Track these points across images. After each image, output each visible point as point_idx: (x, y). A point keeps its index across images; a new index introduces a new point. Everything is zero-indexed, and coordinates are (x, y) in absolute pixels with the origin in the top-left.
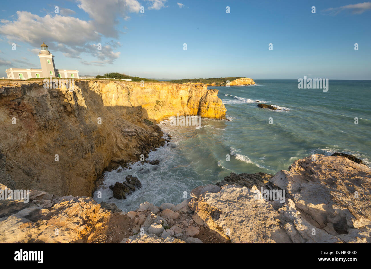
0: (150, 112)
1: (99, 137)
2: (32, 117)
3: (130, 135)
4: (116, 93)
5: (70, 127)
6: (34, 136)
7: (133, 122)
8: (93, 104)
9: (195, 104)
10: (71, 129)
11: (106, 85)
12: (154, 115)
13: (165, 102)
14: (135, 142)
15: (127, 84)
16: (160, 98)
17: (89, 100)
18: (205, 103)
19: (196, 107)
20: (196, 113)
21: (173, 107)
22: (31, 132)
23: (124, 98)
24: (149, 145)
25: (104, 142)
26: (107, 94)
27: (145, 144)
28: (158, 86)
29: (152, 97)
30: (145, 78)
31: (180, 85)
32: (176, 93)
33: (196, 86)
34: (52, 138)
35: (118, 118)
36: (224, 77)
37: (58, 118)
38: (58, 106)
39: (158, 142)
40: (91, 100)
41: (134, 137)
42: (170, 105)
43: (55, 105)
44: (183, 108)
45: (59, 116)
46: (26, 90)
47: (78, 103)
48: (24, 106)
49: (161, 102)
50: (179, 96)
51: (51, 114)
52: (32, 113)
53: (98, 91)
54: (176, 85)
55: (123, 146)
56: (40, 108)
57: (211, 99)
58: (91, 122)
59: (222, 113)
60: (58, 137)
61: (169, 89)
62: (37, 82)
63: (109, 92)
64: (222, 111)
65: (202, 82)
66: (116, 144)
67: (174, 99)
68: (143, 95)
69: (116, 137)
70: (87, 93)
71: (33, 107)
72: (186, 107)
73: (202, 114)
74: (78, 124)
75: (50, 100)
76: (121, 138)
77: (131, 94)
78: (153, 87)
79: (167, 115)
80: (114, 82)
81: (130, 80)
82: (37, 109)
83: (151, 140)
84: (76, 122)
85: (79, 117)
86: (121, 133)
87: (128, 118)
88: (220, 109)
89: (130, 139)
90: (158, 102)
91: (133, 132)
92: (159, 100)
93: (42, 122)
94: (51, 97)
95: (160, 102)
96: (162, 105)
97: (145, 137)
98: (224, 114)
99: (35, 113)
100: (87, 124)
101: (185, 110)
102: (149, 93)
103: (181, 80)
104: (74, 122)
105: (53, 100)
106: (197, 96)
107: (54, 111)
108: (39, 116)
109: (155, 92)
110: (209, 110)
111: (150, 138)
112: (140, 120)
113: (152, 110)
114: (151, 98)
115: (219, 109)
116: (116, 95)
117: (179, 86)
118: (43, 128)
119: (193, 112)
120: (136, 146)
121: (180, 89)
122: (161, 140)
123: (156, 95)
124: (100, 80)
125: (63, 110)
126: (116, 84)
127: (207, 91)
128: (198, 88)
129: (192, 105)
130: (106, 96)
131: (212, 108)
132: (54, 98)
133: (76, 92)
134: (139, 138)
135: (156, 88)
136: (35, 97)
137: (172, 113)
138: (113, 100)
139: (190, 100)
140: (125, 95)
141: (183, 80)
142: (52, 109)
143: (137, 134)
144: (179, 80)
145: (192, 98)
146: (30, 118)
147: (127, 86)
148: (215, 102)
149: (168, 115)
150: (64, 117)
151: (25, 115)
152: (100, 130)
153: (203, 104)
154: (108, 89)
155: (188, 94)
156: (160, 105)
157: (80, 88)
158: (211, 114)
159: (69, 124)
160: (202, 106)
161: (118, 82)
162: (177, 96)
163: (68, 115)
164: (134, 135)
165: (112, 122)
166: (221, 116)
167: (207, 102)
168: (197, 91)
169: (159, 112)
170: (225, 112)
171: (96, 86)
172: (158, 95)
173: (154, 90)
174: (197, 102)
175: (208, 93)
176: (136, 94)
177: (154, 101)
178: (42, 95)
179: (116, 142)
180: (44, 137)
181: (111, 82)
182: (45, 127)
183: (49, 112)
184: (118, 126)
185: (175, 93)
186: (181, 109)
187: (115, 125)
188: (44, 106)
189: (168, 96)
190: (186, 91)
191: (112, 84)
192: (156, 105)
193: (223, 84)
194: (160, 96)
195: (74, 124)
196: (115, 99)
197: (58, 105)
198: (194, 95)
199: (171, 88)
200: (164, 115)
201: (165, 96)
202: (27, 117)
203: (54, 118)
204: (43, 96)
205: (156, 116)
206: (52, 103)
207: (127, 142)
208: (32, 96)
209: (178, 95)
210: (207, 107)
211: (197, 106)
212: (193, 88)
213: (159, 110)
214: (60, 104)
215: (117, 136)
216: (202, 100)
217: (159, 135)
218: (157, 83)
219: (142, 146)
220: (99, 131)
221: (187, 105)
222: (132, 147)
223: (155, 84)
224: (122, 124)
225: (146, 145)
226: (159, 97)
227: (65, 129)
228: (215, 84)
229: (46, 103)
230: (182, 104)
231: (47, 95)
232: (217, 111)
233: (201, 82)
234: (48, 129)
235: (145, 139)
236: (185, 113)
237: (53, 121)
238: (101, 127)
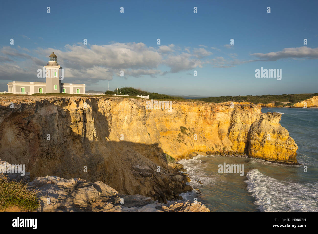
0: (171, 143)
1: (104, 174)
2: (38, 139)
3: (142, 175)
4: (129, 114)
5: (73, 156)
6: (35, 164)
7: (148, 156)
8: (101, 127)
9: (241, 136)
10: (73, 159)
11: (119, 103)
12: (177, 148)
13: (193, 129)
14: (150, 186)
15: (144, 102)
16: (187, 123)
17: (97, 122)
18: (259, 135)
19: (243, 139)
20: (243, 150)
21: (205, 137)
22: (34, 158)
23: (139, 122)
24: (168, 193)
25: (110, 182)
26: (119, 115)
27: (163, 192)
28: (185, 106)
29: (175, 121)
30: (166, 95)
31: (217, 106)
32: (211, 116)
33: (242, 107)
34: (51, 169)
35: (128, 149)
36: (290, 94)
37: (62, 143)
38: (64, 128)
39: (182, 190)
40: (100, 123)
41: (148, 178)
42: (201, 134)
43: (62, 126)
44: (222, 140)
45: (64, 141)
46: (38, 107)
47: (86, 125)
48: (32, 125)
49: (187, 130)
50: (216, 122)
51: (56, 138)
52: (38, 135)
53: (108, 110)
54: (211, 104)
55: (132, 190)
56: (47, 130)
57: (268, 127)
58: (97, 151)
59: (290, 153)
60: (59, 168)
61: (200, 110)
62: (48, 98)
63: (121, 113)
64: (290, 149)
65: (252, 101)
66: (124, 187)
67: (208, 125)
68: (163, 117)
69: (124, 177)
70: (96, 113)
71: (41, 128)
72: (225, 139)
73: (253, 151)
74: (82, 153)
75: (58, 120)
76: (131, 179)
77: (148, 116)
78: (177, 107)
79: (195, 149)
80: (128, 100)
81: (147, 97)
82: (44, 130)
83: (172, 186)
84: (80, 150)
85: (85, 143)
86: (132, 170)
87: (142, 149)
88: (286, 145)
89: (143, 181)
90: (183, 129)
91: (147, 171)
92: (185, 126)
93: (46, 147)
94: (59, 117)
95: (186, 128)
96: (189, 133)
97: (164, 180)
98: (294, 154)
99: (41, 135)
100: (92, 154)
101: (224, 144)
102: (172, 116)
103: (217, 98)
104: (78, 150)
105: (61, 120)
106: (244, 122)
107: (60, 134)
108: (45, 138)
109: (179, 114)
110: (265, 146)
111: (171, 183)
112: (158, 154)
113: (174, 140)
114: (173, 123)
115: (284, 146)
116: (130, 117)
117: (215, 107)
118: (45, 154)
119: (238, 148)
120: (150, 194)
121: (218, 111)
122: (186, 189)
123: (182, 119)
124: (112, 97)
125: (69, 133)
126: (131, 102)
127: (262, 115)
128: (246, 109)
129: (236, 135)
130: (116, 118)
131: (270, 143)
132: (62, 117)
133: (87, 111)
134: (154, 181)
135: (182, 108)
136: (44, 116)
137: (203, 147)
138: (125, 123)
139: (233, 128)
140: (140, 117)
141: (220, 97)
142: (58, 131)
143: (152, 175)
144: (214, 98)
145: (236, 125)
146: (36, 141)
147: (144, 105)
148: (276, 134)
149: (198, 149)
150: (68, 143)
151: (32, 137)
152: (107, 164)
153: (256, 136)
154: (121, 109)
155: (229, 118)
156: (186, 134)
157: (90, 106)
158: (269, 152)
159: (73, 152)
160: (253, 138)
161: (133, 100)
162: (212, 120)
163: (73, 140)
164: (149, 176)
165: (121, 154)
166: (287, 157)
167: (262, 133)
168: (244, 115)
169: (184, 144)
170: (295, 151)
171: (107, 104)
172: (184, 119)
173: (179, 112)
174: (244, 132)
175: (263, 119)
176: (155, 116)
177: (177, 128)
178: (51, 113)
179: (124, 184)
180: (44, 166)
181: (125, 100)
182: (48, 153)
183: (54, 135)
184: (128, 160)
185: (209, 116)
186: (218, 141)
187: (125, 159)
188: (51, 127)
189: (198, 120)
190: (226, 114)
191: (126, 102)
192: (180, 134)
193: (289, 104)
194: (187, 120)
195: (78, 152)
196: (127, 123)
197: (65, 126)
198: (239, 120)
199: (204, 109)
200: (192, 149)
201: (194, 120)
202: (33, 139)
203: (58, 143)
204: (51, 115)
205: (180, 150)
206: (59, 124)
207: (138, 184)
208: (41, 115)
209: (214, 119)
210: (263, 141)
211: (244, 137)
212: (238, 109)
213: (184, 141)
214: (67, 126)
215: (126, 174)
216: (254, 129)
217: (183, 180)
218: (183, 102)
219: (158, 194)
220: (105, 164)
221: (228, 135)
222: (145, 193)
223: (180, 102)
224: (133, 158)
225: (165, 194)
226: (185, 122)
227: (67, 158)
228: (274, 104)
229: (54, 123)
230: (220, 134)
231: (56, 113)
232: (279, 149)
233: (250, 101)
234: (49, 156)
235: (164, 184)
236: (224, 148)
237: (57, 147)
238: (107, 160)
